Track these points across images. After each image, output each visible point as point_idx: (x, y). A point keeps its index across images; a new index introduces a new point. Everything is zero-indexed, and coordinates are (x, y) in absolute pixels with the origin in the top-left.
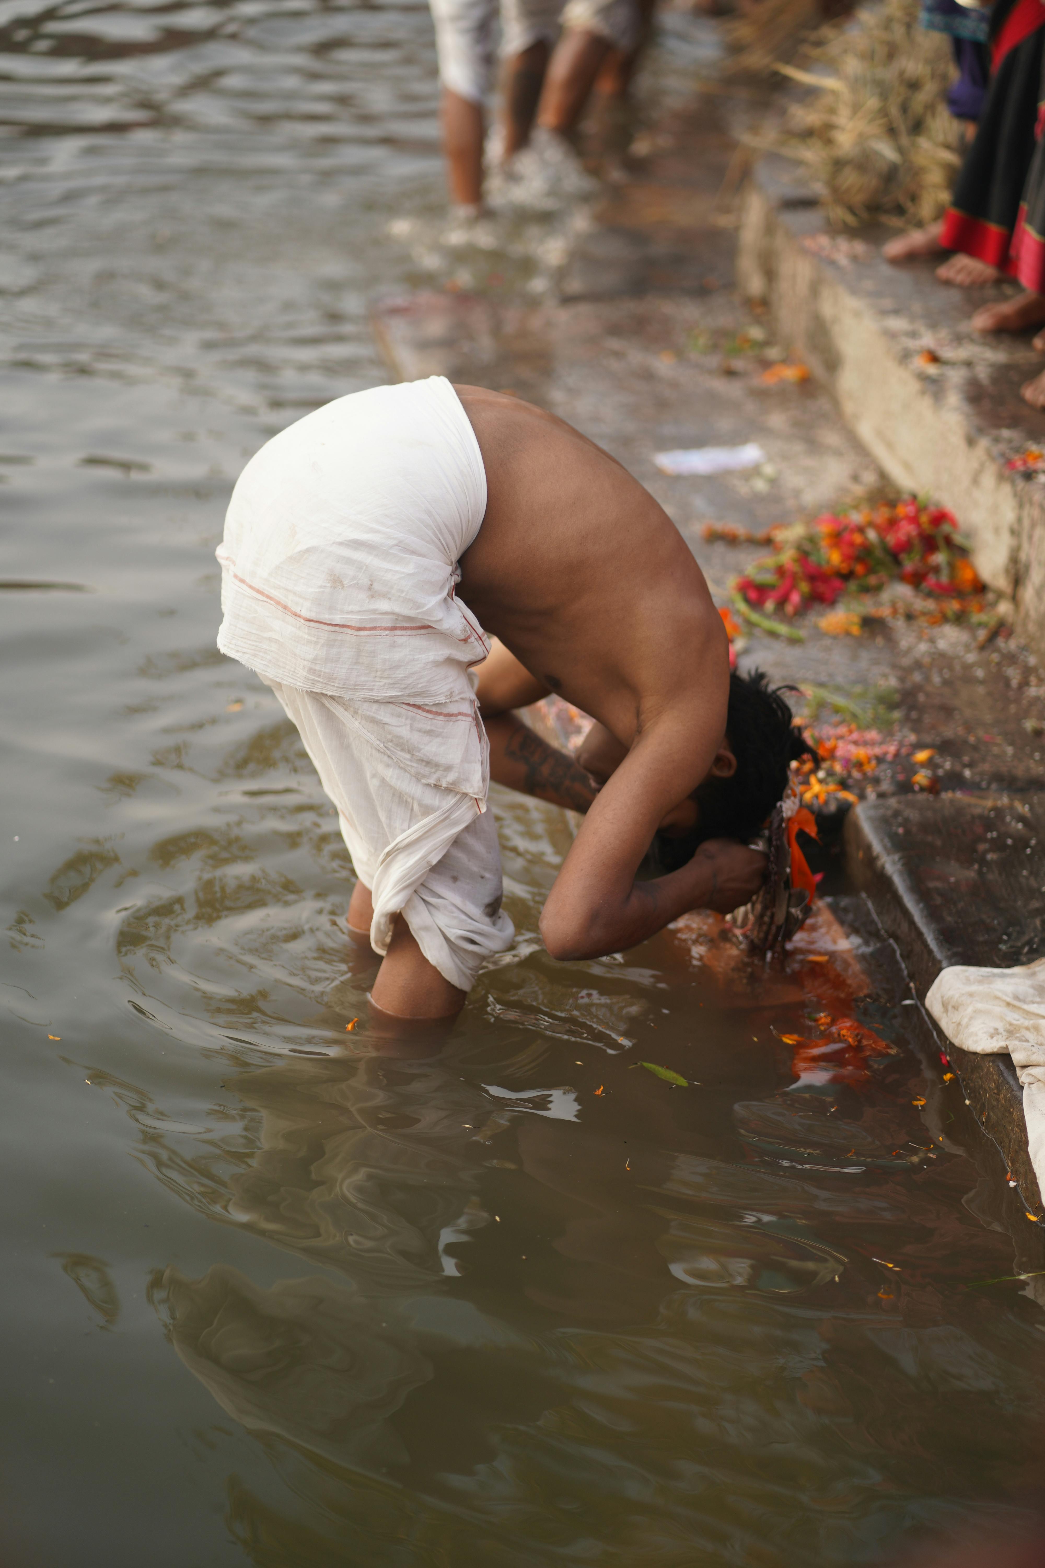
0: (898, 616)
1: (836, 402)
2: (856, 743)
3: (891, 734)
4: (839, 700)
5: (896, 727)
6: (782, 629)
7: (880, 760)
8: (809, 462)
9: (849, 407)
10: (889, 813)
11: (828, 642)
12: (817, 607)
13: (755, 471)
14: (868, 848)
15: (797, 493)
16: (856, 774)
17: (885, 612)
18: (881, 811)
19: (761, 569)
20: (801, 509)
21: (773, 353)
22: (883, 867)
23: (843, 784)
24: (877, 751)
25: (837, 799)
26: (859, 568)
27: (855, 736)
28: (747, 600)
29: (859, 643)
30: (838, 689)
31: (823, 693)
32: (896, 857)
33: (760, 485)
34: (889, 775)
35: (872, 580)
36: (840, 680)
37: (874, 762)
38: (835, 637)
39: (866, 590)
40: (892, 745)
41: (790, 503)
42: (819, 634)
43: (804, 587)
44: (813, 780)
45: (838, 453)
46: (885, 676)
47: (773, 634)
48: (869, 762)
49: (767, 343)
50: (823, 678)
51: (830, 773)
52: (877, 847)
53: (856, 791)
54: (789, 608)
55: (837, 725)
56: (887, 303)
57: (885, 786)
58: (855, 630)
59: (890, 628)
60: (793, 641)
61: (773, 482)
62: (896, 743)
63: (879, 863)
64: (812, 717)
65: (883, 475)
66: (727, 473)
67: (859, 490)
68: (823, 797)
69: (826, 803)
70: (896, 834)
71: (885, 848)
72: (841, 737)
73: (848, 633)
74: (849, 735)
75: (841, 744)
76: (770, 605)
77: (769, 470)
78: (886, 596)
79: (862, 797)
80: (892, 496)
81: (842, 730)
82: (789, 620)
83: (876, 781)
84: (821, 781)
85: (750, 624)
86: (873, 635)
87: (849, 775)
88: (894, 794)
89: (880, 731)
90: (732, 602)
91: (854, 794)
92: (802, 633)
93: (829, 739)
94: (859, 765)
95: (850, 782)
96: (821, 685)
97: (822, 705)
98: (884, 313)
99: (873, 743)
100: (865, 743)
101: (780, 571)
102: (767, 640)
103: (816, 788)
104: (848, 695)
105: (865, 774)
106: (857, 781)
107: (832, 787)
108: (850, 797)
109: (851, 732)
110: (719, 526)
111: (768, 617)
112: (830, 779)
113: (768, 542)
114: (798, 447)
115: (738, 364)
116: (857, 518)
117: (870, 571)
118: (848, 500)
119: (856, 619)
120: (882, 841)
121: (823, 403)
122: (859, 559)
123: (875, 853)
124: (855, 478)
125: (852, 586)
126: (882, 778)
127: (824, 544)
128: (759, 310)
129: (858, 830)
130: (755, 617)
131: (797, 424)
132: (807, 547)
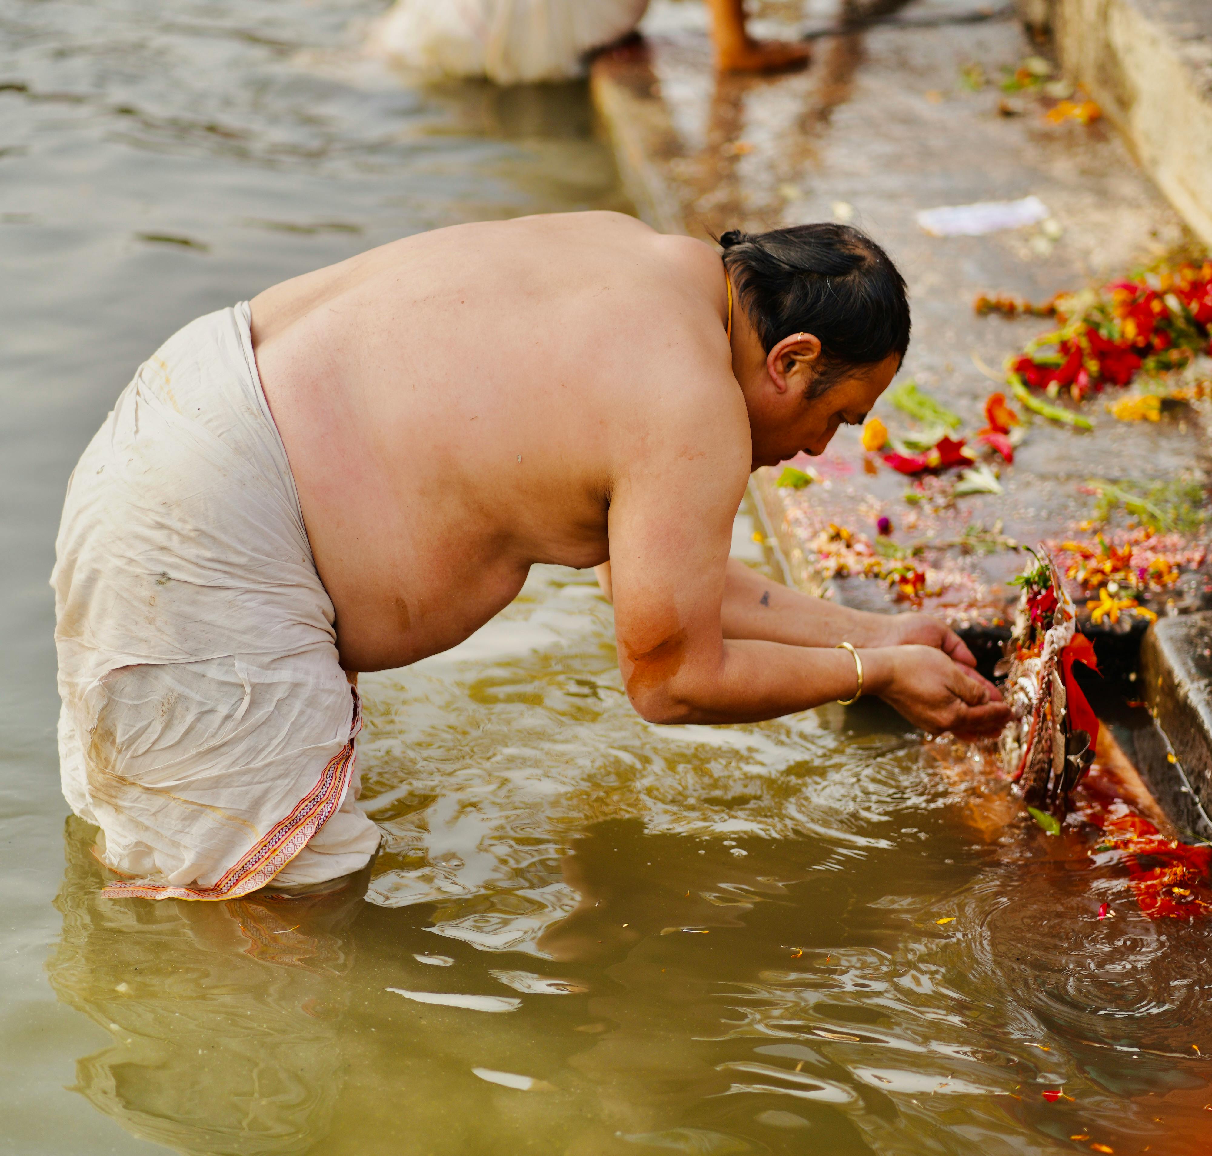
0: (1204, 397)
1: (1131, 146)
2: (1153, 549)
3: (1195, 537)
4: (1134, 500)
5: (1202, 529)
6: (1067, 416)
7: (1182, 569)
8: (1098, 216)
9: (1146, 151)
10: (1193, 631)
11: (1121, 429)
12: (1109, 389)
13: (1038, 228)
14: (1169, 674)
15: (1086, 253)
16: (1154, 586)
17: (1189, 393)
18: (1183, 631)
19: (1042, 345)
20: (1091, 273)
21: (1058, 89)
22: (1186, 697)
23: (1140, 600)
24: (1179, 558)
25: (1131, 616)
26: (1156, 341)
27: (1153, 541)
28: (1026, 383)
29: (1159, 431)
30: (1132, 486)
31: (1115, 491)
32: (1203, 683)
33: (1042, 246)
34: (1194, 586)
35: (1174, 355)
36: (1135, 475)
37: (1175, 571)
38: (1130, 425)
39: (1166, 367)
40: (1197, 551)
41: (1078, 266)
42: (1110, 421)
43: (1093, 366)
44: (1103, 594)
45: (1134, 205)
46: (1189, 469)
47: (1055, 422)
48: (1170, 572)
49: (1050, 78)
50: (1116, 473)
51: (1124, 586)
52: (1179, 674)
53: (1155, 607)
54: (1075, 391)
55: (1132, 528)
56: (1189, 28)
57: (1189, 600)
58: (1154, 415)
59: (1197, 412)
60: (1080, 430)
61: (1057, 241)
62: (1201, 548)
63: (1182, 692)
64: (1102, 520)
65: (1186, 230)
66: (1004, 231)
67: (1158, 249)
68: (1116, 613)
69: (1119, 621)
70: (1202, 657)
71: (1189, 673)
72: (1137, 543)
73: (1145, 418)
74: (1146, 541)
75: (1135, 550)
76: (1053, 388)
77: (1052, 227)
78: (1190, 373)
79: (1161, 613)
80: (1196, 255)
81: (1138, 534)
82: (1075, 406)
83: (1179, 594)
84: (1112, 596)
85: (1027, 409)
86: (1174, 420)
87: (1147, 588)
88: (1199, 610)
89: (1183, 535)
90: (1009, 384)
91: (1151, 610)
92: (1090, 421)
93: (1122, 546)
94: (1158, 576)
95: (1147, 596)
96: (1114, 482)
97: (1114, 505)
98: (1185, 40)
99: (1174, 549)
100: (1165, 549)
101: (1064, 347)
102: (1049, 429)
103: (1107, 604)
104: (1145, 494)
105: (1164, 586)
106: (1156, 594)
107: (1126, 602)
108: (1146, 613)
109: (1148, 536)
110: (992, 297)
111: (1051, 402)
112: (1123, 593)
113: (1051, 312)
114: (1088, 200)
115: (1015, 103)
116: (1155, 283)
117: (1170, 344)
118: (1145, 260)
119: (1156, 404)
120: (1185, 664)
121: (1117, 146)
122: (1158, 331)
123: (1176, 681)
124: (1154, 234)
125: (1150, 363)
126: (1186, 590)
127: (1116, 313)
128: (1040, 39)
129: (1156, 653)
130: (1034, 402)
131: (1084, 172)
132: (1097, 317)
